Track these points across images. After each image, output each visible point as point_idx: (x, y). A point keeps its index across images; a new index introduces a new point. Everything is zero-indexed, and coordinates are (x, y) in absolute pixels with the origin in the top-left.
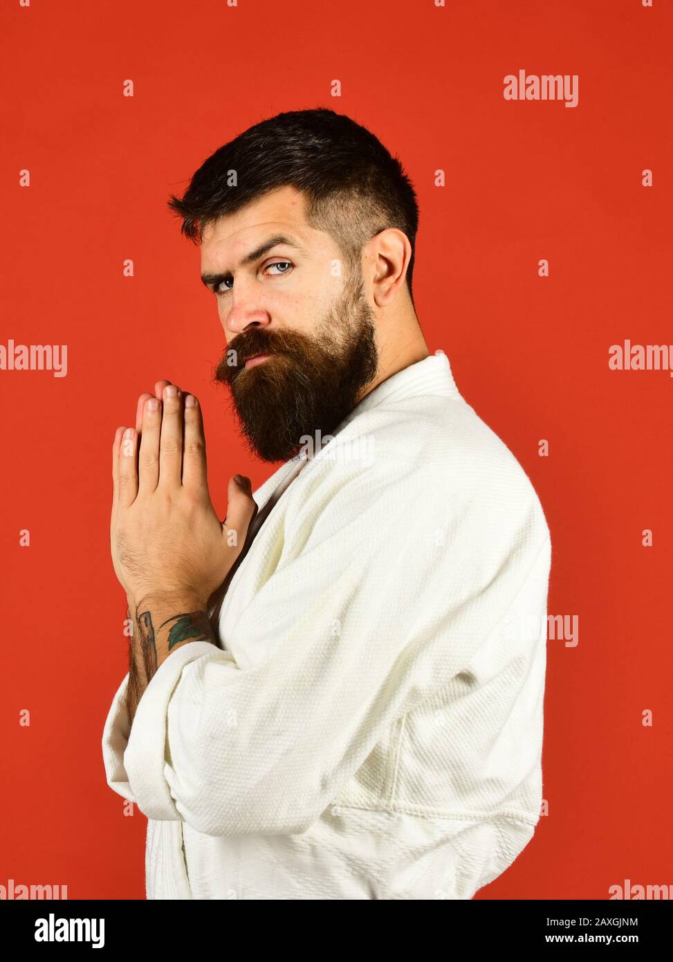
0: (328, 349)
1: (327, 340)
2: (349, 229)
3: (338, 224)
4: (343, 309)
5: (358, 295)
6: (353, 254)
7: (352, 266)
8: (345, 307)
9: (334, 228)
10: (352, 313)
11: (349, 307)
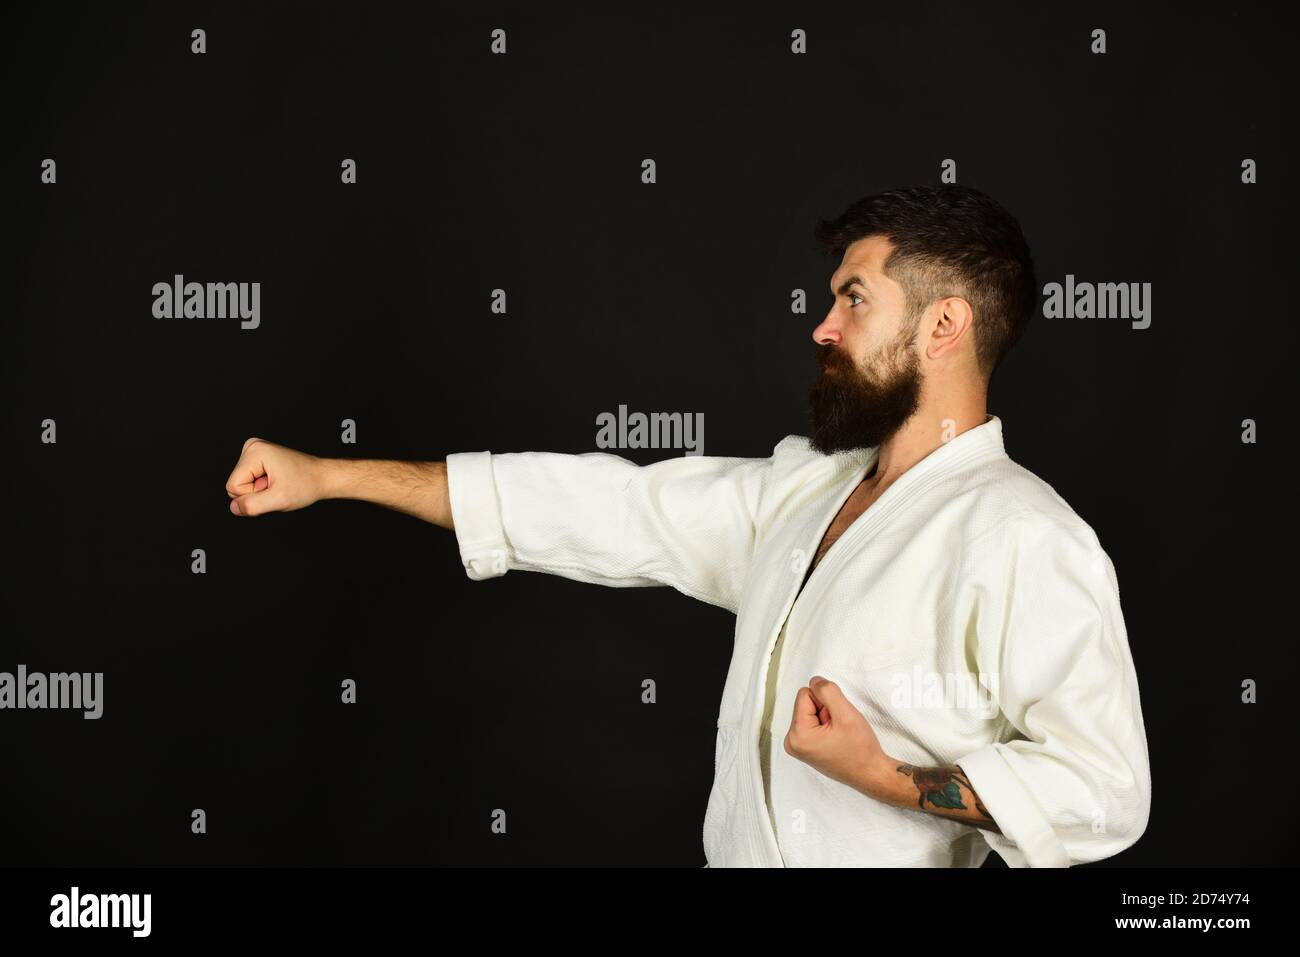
0: (870, 378)
1: (871, 370)
2: (921, 287)
3: (911, 279)
4: (893, 350)
5: (909, 343)
6: (917, 305)
7: (912, 316)
8: (896, 349)
9: (906, 281)
10: (901, 356)
11: (899, 349)
